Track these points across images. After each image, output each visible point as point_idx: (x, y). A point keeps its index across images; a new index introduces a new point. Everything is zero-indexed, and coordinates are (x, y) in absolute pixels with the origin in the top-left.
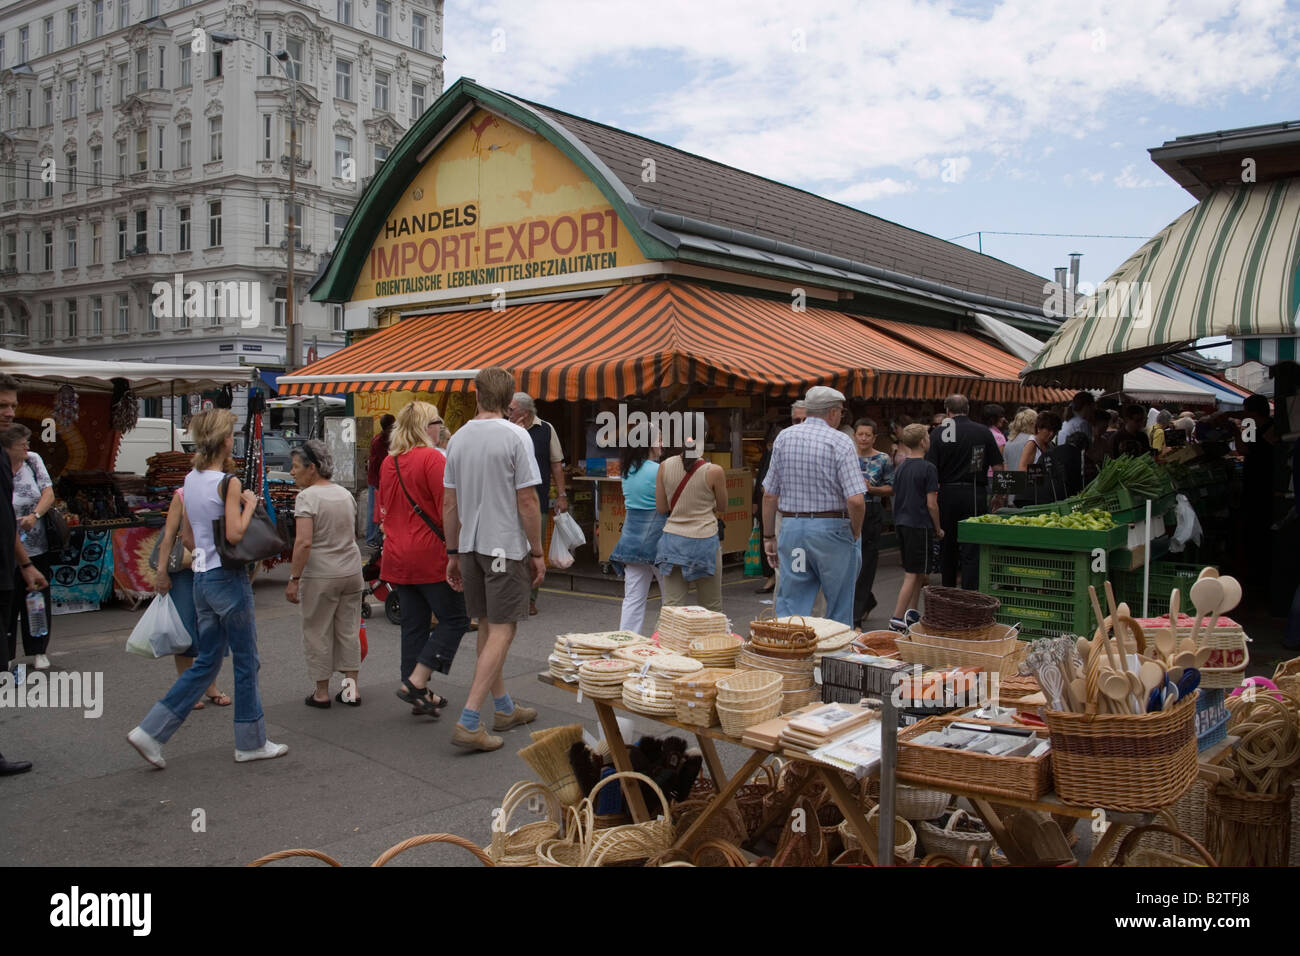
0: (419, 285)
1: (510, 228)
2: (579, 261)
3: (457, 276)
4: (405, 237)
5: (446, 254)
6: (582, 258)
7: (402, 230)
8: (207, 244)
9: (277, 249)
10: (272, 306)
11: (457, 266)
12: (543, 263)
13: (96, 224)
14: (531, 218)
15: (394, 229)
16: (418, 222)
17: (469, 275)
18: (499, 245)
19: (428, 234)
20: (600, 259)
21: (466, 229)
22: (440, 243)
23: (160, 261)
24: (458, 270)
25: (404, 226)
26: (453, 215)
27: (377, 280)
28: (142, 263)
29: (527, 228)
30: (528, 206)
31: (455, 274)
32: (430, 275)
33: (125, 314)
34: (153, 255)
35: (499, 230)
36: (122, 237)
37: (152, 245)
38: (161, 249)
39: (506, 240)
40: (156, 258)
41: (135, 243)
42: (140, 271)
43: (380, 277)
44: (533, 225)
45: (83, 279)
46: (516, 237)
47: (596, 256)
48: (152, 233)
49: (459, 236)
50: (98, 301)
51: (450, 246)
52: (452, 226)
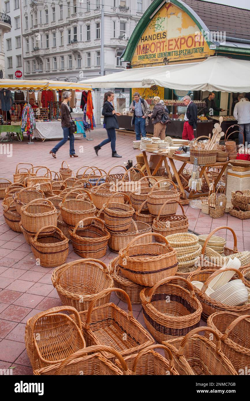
0: (150, 57)
1: (175, 40)
2: (193, 50)
3: (160, 54)
4: (146, 42)
5: (157, 47)
6: (194, 49)
7: (146, 40)
8: (95, 38)
9: (118, 39)
10: (116, 59)
11: (160, 51)
12: (184, 50)
13: (61, 32)
14: (181, 36)
15: (143, 39)
16: (150, 37)
17: (163, 54)
18: (172, 45)
19: (153, 41)
20: (199, 49)
21: (163, 40)
22: (156, 43)
23: (81, 44)
24: (161, 52)
25: (146, 39)
26: (160, 35)
27: (139, 55)
28: (75, 45)
29: (180, 39)
30: (180, 33)
31: (160, 53)
32: (153, 54)
33: (71, 62)
34: (79, 42)
35: (172, 40)
36: (69, 36)
37: (78, 39)
38: (81, 40)
39: (174, 43)
40: (80, 43)
41: (73, 38)
42: (75, 48)
43: (139, 54)
44: (181, 39)
45: (58, 51)
46: (176, 42)
47: (198, 48)
48: (78, 34)
49: (161, 42)
50: (63, 57)
51: (159, 45)
52: (159, 39)
